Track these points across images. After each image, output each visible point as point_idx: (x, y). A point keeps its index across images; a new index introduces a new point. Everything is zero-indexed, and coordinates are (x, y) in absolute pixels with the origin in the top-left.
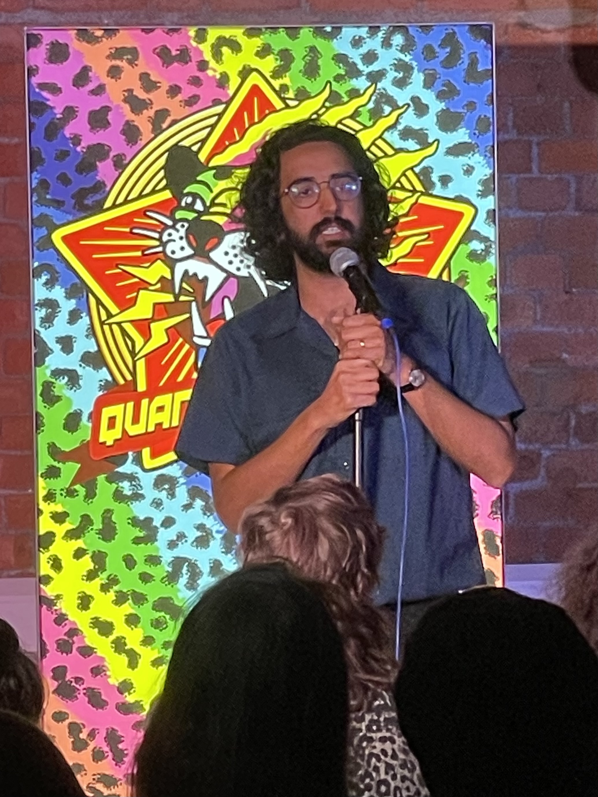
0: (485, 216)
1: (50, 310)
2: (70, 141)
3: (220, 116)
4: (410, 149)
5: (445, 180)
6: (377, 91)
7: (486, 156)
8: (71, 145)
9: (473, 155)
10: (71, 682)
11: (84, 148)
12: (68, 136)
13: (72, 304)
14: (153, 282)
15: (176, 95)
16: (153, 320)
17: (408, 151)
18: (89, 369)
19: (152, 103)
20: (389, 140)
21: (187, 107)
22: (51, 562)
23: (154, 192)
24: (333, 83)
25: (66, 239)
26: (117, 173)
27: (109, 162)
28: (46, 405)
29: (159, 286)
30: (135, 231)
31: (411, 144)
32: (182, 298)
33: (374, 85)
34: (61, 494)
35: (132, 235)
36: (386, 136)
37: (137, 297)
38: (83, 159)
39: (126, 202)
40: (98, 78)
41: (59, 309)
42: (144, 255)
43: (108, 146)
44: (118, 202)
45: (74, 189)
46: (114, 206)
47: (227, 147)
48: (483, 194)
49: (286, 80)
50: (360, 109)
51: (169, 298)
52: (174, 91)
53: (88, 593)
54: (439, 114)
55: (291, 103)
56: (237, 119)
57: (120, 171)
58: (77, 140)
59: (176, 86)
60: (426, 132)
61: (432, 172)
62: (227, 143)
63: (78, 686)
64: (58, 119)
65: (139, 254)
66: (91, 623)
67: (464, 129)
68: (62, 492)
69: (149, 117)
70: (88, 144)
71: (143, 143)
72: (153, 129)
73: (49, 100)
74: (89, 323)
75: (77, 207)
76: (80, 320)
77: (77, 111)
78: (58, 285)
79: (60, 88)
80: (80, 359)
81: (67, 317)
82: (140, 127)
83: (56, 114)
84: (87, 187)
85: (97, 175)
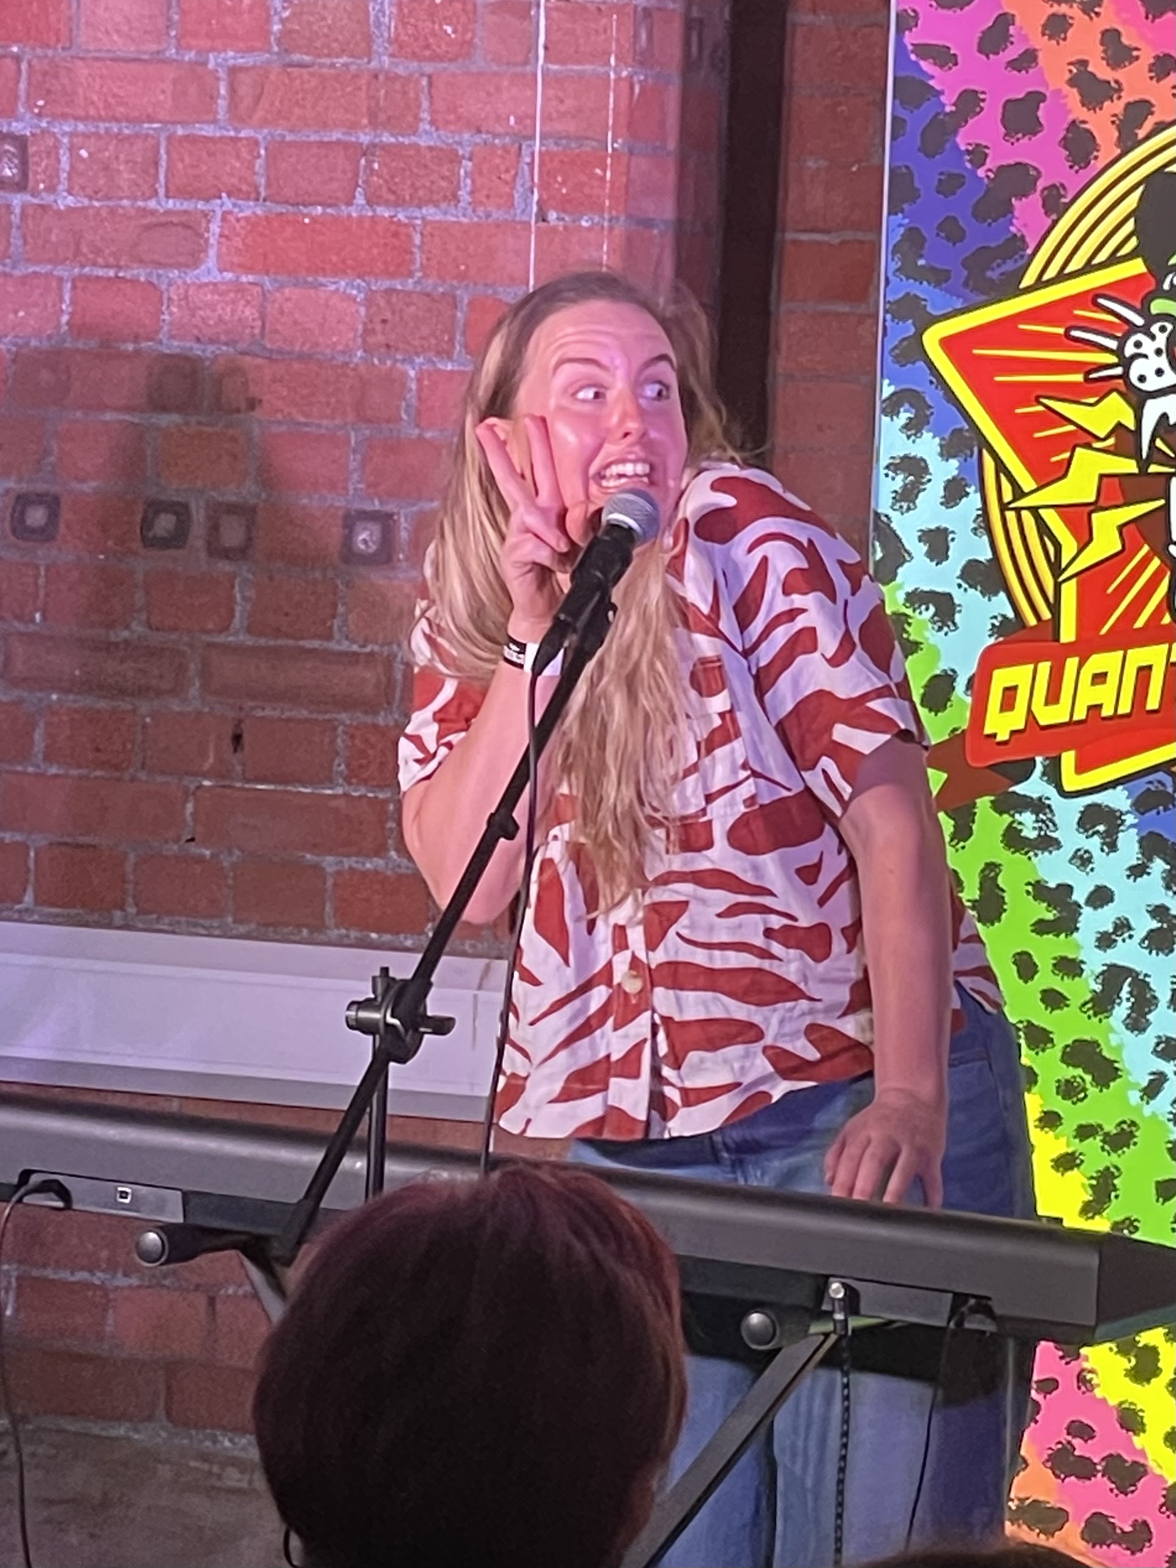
1: (912, 478)
2: (967, 157)
8: (968, 165)
11: (990, 170)
12: (963, 148)
13: (952, 467)
14: (1102, 435)
15: (1167, 74)
16: (1096, 506)
18: (975, 594)
19: (1120, 90)
23: (1114, 260)
25: (947, 343)
26: (1049, 222)
27: (1036, 198)
29: (1111, 441)
30: (1076, 333)
32: (1154, 468)
35: (1066, 342)
37: (1069, 461)
38: (988, 190)
39: (1062, 276)
40: (1025, 39)
41: (927, 477)
42: (1087, 380)
43: (1035, 169)
44: (1045, 277)
45: (968, 248)
46: (1040, 284)
51: (1129, 466)
52: (1163, 65)
57: (1054, 217)
58: (978, 155)
59: (1167, 55)
64: (947, 114)
65: (1079, 378)
69: (1115, 115)
70: (999, 164)
71: (1100, 164)
72: (1119, 138)
73: (932, 77)
74: (980, 505)
75: (971, 283)
76: (964, 500)
77: (983, 100)
78: (929, 431)
79: (955, 55)
80: (958, 573)
81: (942, 493)
82: (1096, 134)
83: (944, 105)
84: (993, 245)
85: (1012, 224)
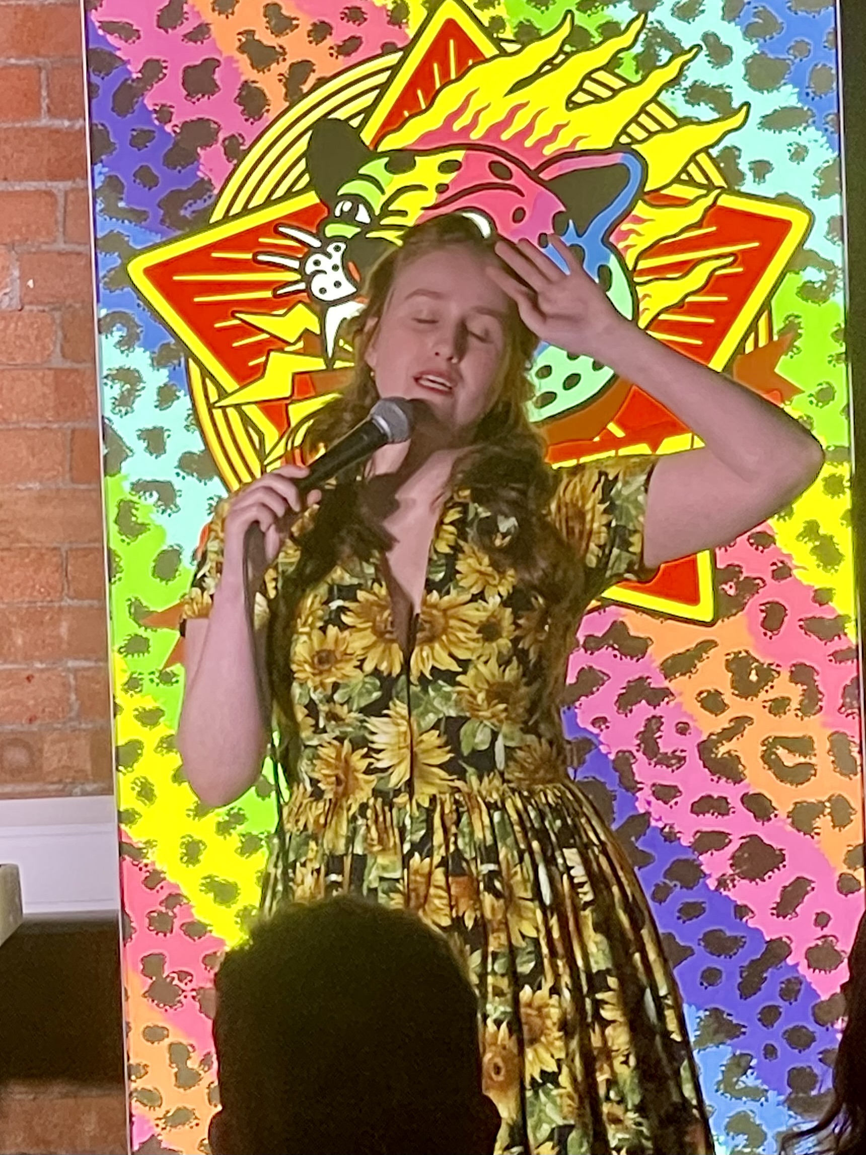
0: (826, 227)
1: (128, 386)
2: (155, 116)
3: (395, 70)
4: (703, 119)
5: (761, 168)
6: (648, 26)
7: (826, 130)
8: (157, 122)
9: (805, 129)
10: (173, 979)
11: (176, 126)
12: (150, 108)
13: (162, 376)
14: (292, 341)
15: (324, 38)
16: (290, 400)
17: (700, 123)
18: (192, 480)
19: (285, 53)
20: (668, 105)
21: (341, 57)
22: (138, 789)
23: (290, 194)
24: (576, 13)
25: (150, 272)
26: (231, 166)
27: (218, 147)
28: (124, 537)
29: (300, 345)
30: (261, 258)
31: (704, 111)
32: (339, 364)
33: (643, 16)
34: (152, 681)
35: (255, 265)
36: (664, 98)
37: (265, 363)
38: (176, 144)
39: (246, 211)
40: (198, 14)
41: (142, 385)
42: (275, 296)
43: (215, 123)
44: (232, 213)
45: (161, 192)
46: (227, 218)
47: (406, 120)
48: (822, 193)
49: (499, 11)
50: (620, 55)
51: (318, 364)
52: (320, 31)
53: (197, 837)
54: (750, 61)
55: (510, 48)
56: (422, 77)
57: (235, 162)
58: (165, 114)
59: (323, 22)
60: (728, 90)
61: (739, 157)
62: (406, 114)
63: (182, 985)
64: (133, 81)
65: (268, 294)
66: (203, 885)
67: (790, 86)
68: (152, 676)
69: (281, 75)
70: (182, 120)
71: (271, 116)
72: (286, 94)
73: (119, 49)
74: (190, 406)
75: (168, 221)
76: (176, 402)
77: (166, 68)
78: (140, 346)
79: (138, 31)
80: (176, 464)
81: (156, 398)
82: (266, 92)
83: (130, 73)
84: (184, 188)
85: (198, 169)
